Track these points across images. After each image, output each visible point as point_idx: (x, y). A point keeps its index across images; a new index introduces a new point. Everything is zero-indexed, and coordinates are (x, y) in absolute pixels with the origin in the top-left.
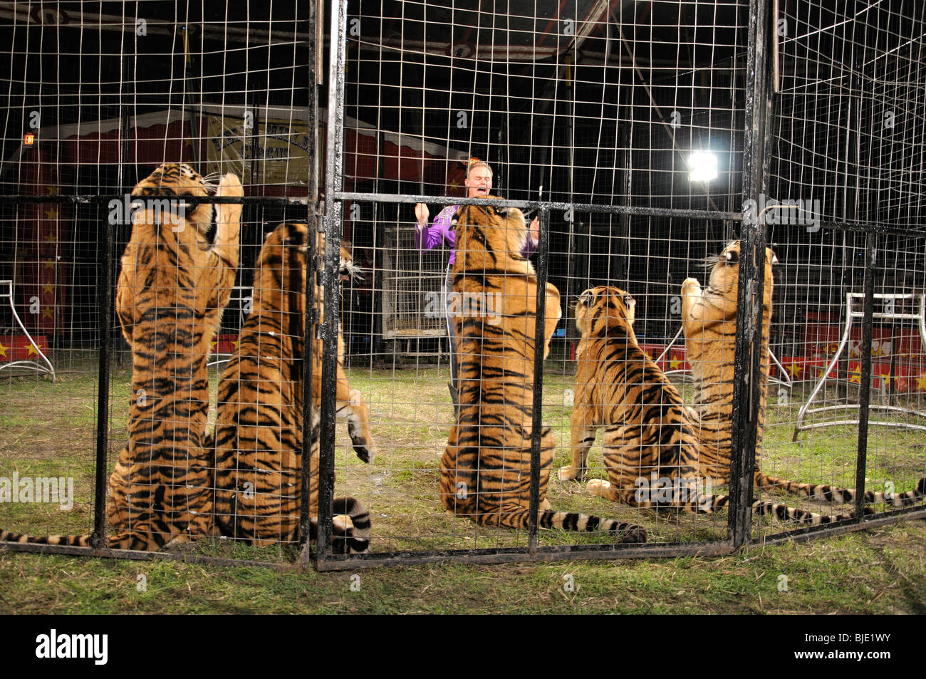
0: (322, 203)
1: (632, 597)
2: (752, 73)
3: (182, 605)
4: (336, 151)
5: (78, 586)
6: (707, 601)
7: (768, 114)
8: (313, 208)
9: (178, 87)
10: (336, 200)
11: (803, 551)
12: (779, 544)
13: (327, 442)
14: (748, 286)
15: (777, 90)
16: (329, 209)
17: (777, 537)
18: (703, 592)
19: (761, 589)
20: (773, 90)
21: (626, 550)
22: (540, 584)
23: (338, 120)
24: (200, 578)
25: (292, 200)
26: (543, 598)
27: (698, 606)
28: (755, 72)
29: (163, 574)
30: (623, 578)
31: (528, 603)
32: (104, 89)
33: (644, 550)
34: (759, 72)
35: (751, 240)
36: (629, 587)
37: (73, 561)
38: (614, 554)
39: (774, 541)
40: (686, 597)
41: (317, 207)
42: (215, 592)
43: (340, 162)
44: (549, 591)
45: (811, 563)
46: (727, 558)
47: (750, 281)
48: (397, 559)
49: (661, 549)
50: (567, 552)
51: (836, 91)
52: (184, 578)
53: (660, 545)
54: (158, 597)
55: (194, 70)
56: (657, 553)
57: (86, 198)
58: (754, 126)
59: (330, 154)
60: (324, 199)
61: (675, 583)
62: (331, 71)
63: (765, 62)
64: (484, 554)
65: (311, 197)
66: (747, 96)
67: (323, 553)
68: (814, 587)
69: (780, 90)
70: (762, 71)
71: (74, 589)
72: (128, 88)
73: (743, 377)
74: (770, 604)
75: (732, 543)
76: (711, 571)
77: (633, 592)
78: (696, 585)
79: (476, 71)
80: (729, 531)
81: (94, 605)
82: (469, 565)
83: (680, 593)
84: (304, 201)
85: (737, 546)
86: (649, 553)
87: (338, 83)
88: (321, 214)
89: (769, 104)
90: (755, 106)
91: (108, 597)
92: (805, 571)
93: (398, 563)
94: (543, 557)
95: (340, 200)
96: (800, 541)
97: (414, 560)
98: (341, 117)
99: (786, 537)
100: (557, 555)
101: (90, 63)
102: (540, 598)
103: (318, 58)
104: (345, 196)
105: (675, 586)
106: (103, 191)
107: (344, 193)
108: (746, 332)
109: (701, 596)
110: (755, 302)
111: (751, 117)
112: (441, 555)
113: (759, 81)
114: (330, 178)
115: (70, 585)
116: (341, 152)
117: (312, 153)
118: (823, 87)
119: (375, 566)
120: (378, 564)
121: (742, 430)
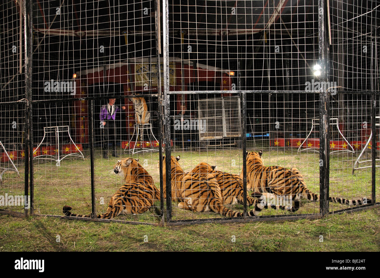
0: (163, 96)
1: (280, 235)
2: (321, 38)
3: (119, 238)
4: (167, 77)
5: (86, 232)
6: (308, 235)
7: (328, 53)
8: (160, 98)
9: (112, 58)
10: (168, 94)
11: (349, 216)
12: (340, 214)
13: (169, 180)
14: (323, 118)
15: (330, 44)
16: (165, 97)
17: (340, 211)
18: (308, 232)
19: (330, 231)
20: (329, 44)
21: (281, 217)
22: (246, 230)
23: (167, 66)
24: (126, 229)
25: (152, 95)
26: (246, 235)
27: (304, 238)
28: (321, 37)
29: (113, 227)
30: (277, 228)
31: (240, 237)
32: (88, 61)
33: (288, 217)
34: (324, 37)
35: (324, 100)
36: (279, 231)
37: (85, 223)
38: (276, 219)
39: (339, 213)
40: (301, 234)
41: (161, 97)
42: (130, 234)
43: (168, 81)
44: (249, 233)
45: (352, 221)
46: (319, 220)
47: (324, 116)
48: (195, 222)
49: (294, 217)
50: (258, 218)
51: (355, 42)
52: (121, 229)
53: (294, 215)
54: (111, 236)
55: (117, 52)
56: (292, 218)
57: (84, 99)
58: (323, 57)
59: (165, 78)
60: (163, 94)
61: (297, 229)
62: (164, 49)
63: (326, 33)
64: (227, 219)
65: (159, 94)
66: (319, 47)
67: (168, 220)
68: (351, 230)
69: (332, 43)
70: (325, 37)
71: (84, 233)
72: (96, 60)
73: (323, 152)
74: (333, 237)
75: (322, 214)
76: (312, 224)
77: (280, 233)
78: (305, 230)
79: (216, 45)
80: (320, 210)
81: (90, 238)
82: (221, 224)
83: (298, 233)
84: (156, 95)
85: (323, 215)
86: (289, 218)
87: (166, 53)
88: (162, 99)
89: (328, 49)
90: (322, 50)
91: (95, 235)
92: (349, 224)
93: (196, 223)
94: (249, 220)
95: (169, 94)
96: (349, 213)
97: (201, 222)
98: (168, 65)
99: (343, 211)
100: (255, 219)
101: (83, 53)
102: (245, 235)
103: (159, 45)
104: (171, 93)
105: (297, 230)
106: (89, 96)
107: (170, 92)
108: (323, 135)
109: (306, 234)
110: (326, 123)
111: (321, 54)
112: (211, 220)
113: (324, 41)
114: (165, 87)
115: (83, 231)
116: (169, 77)
117: (159, 78)
118: (350, 41)
119: (187, 224)
120: (189, 223)
121: (323, 172)
